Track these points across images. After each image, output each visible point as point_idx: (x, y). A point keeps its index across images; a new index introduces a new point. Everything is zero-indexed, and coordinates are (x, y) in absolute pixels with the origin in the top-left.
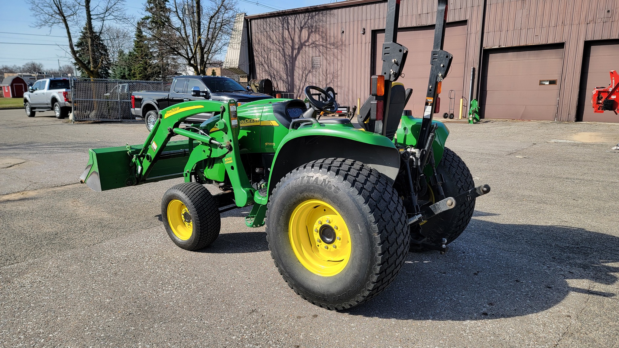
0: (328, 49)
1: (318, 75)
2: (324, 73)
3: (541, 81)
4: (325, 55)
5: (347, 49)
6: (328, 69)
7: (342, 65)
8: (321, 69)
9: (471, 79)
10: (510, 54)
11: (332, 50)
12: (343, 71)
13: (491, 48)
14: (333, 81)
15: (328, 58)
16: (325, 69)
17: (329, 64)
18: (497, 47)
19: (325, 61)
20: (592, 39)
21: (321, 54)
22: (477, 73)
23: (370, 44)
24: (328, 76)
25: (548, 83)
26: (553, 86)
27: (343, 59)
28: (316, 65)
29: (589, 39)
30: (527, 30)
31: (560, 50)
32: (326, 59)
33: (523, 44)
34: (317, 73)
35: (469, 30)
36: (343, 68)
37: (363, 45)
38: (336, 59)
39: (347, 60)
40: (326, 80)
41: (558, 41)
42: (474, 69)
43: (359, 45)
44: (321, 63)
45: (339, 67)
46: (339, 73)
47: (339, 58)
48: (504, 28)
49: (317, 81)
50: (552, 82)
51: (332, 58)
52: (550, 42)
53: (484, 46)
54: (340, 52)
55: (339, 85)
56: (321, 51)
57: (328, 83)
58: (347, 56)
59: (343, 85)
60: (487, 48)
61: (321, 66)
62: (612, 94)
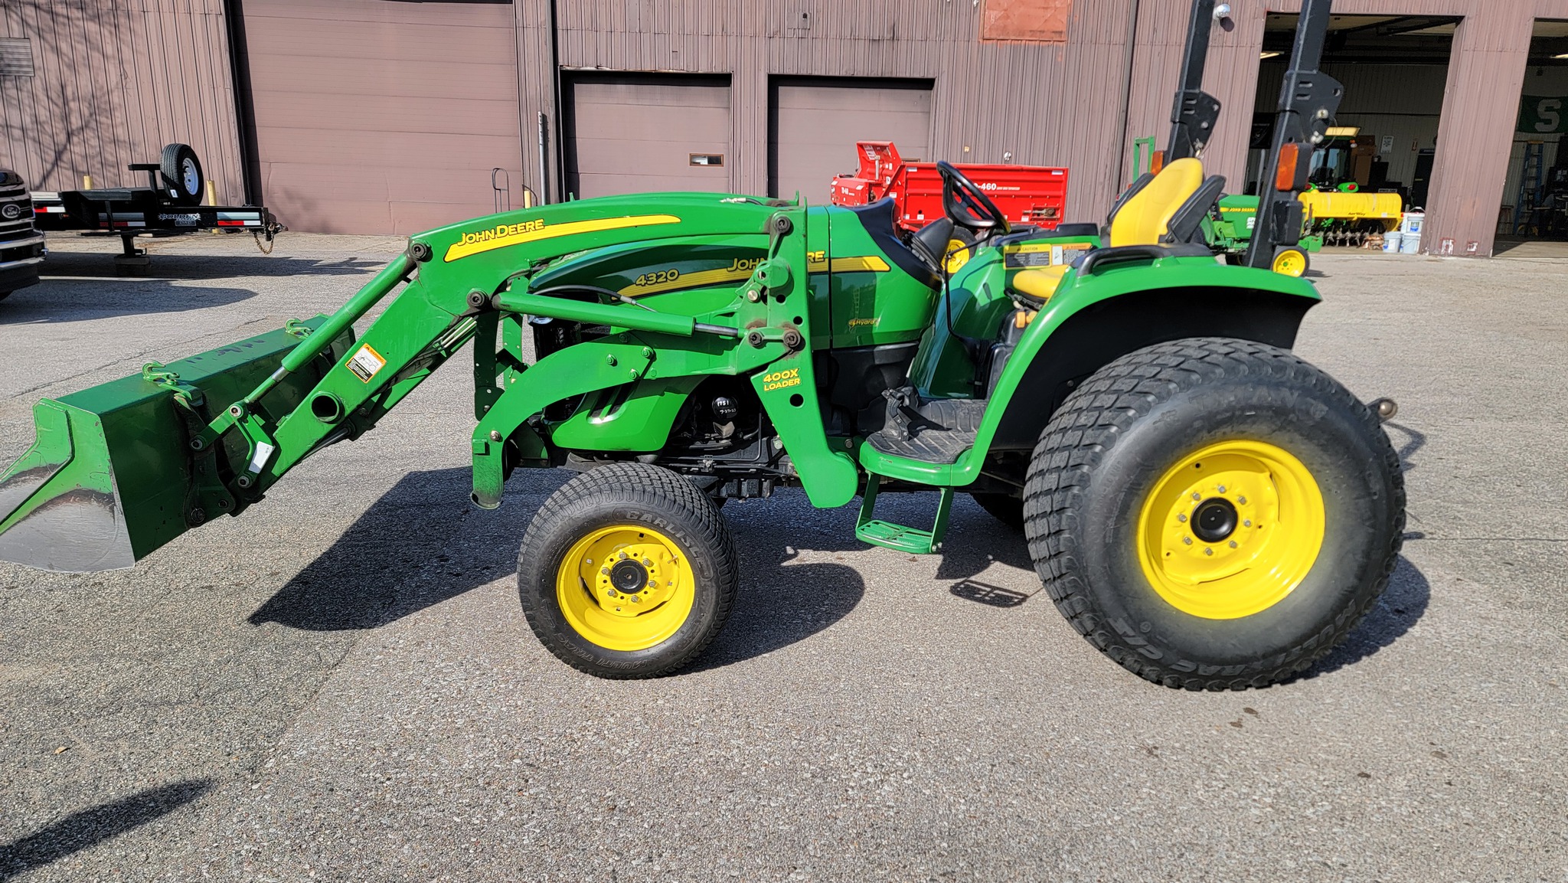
0: (61, 19)
1: (26, 102)
2: (54, 96)
3: (692, 157)
4: (49, 37)
5: (138, 27)
6: (69, 83)
7: (123, 75)
8: (38, 83)
9: (541, 142)
10: (621, 88)
11: (77, 23)
12: (132, 91)
13: (578, 69)
14: (93, 124)
15: (64, 47)
16: (54, 82)
17: (73, 67)
18: (593, 69)
19: (52, 58)
20: (781, 73)
21: (31, 34)
22: (551, 127)
23: (222, 21)
24: (72, 104)
25: (705, 162)
26: (715, 168)
27: (127, 53)
28: (14, 69)
29: (777, 72)
30: (653, 35)
31: (723, 90)
32: (57, 51)
33: (648, 67)
34: (24, 95)
35: (519, 17)
36: (131, 84)
37: (198, 19)
38: (96, 56)
39: (143, 62)
40: (66, 118)
41: (717, 69)
42: (544, 117)
43: (183, 17)
44: (38, 63)
45: (114, 78)
46: (116, 98)
47: (110, 50)
48: (603, 22)
49: (28, 120)
50: (714, 161)
51: (81, 48)
52: (703, 69)
53: (561, 62)
54: (111, 33)
55: (121, 138)
56: (30, 21)
57: (74, 127)
58: (141, 47)
59: (138, 137)
60: (568, 68)
61: (40, 73)
62: (890, 188)
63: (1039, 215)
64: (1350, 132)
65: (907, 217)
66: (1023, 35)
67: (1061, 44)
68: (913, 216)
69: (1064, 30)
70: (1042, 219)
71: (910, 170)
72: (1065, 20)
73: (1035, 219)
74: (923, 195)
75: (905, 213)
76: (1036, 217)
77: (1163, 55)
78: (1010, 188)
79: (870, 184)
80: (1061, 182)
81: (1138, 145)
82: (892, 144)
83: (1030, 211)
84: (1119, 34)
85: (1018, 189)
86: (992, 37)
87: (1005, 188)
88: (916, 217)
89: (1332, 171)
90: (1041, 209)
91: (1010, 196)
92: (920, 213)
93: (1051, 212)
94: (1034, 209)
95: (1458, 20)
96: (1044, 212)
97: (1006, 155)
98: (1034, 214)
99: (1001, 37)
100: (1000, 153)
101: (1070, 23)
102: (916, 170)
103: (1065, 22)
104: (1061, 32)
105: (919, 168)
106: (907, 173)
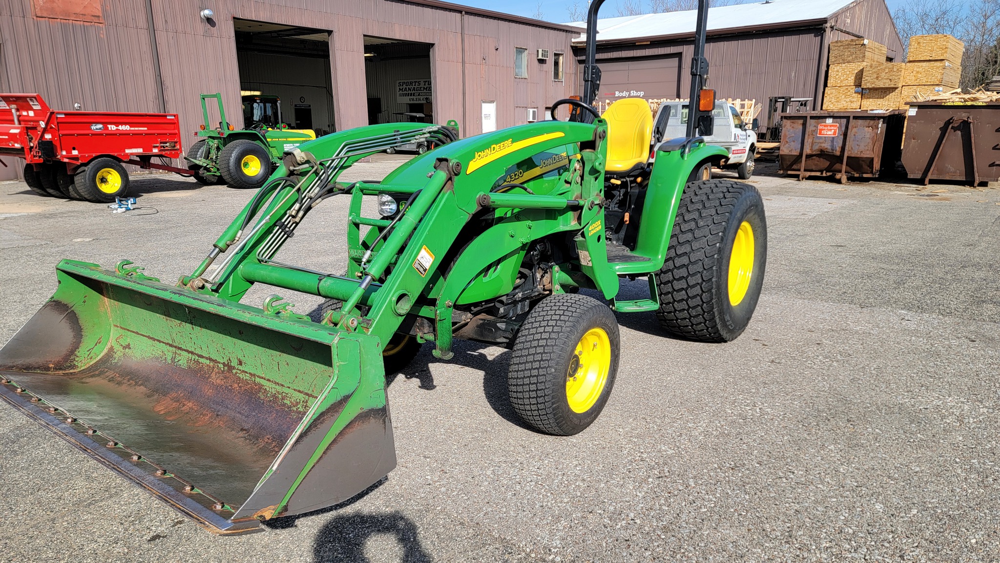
62: (45, 131)
63: (163, 147)
64: (257, 93)
65: (64, 153)
66: (69, 16)
67: (101, 25)
68: (69, 152)
69: (101, 15)
70: (168, 150)
71: (58, 116)
72: (99, 7)
73: (162, 150)
74: (74, 135)
75: (62, 150)
76: (162, 148)
77: (175, 39)
78: (140, 129)
79: (27, 128)
80: (175, 123)
81: (204, 99)
82: (38, 95)
83: (158, 145)
84: (142, 22)
85: (146, 129)
86: (44, 15)
87: (136, 129)
88: (71, 153)
89: (270, 117)
90: (166, 143)
91: (142, 134)
92: (74, 149)
93: (173, 144)
94: (161, 143)
95: (330, 32)
96: (168, 144)
97: (76, 105)
98: (161, 147)
99: (51, 16)
100: (71, 105)
101: (104, 10)
102: (63, 116)
103: (100, 9)
104: (99, 16)
105: (66, 114)
106: (57, 118)
